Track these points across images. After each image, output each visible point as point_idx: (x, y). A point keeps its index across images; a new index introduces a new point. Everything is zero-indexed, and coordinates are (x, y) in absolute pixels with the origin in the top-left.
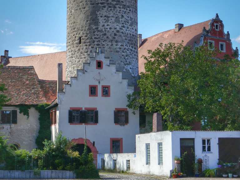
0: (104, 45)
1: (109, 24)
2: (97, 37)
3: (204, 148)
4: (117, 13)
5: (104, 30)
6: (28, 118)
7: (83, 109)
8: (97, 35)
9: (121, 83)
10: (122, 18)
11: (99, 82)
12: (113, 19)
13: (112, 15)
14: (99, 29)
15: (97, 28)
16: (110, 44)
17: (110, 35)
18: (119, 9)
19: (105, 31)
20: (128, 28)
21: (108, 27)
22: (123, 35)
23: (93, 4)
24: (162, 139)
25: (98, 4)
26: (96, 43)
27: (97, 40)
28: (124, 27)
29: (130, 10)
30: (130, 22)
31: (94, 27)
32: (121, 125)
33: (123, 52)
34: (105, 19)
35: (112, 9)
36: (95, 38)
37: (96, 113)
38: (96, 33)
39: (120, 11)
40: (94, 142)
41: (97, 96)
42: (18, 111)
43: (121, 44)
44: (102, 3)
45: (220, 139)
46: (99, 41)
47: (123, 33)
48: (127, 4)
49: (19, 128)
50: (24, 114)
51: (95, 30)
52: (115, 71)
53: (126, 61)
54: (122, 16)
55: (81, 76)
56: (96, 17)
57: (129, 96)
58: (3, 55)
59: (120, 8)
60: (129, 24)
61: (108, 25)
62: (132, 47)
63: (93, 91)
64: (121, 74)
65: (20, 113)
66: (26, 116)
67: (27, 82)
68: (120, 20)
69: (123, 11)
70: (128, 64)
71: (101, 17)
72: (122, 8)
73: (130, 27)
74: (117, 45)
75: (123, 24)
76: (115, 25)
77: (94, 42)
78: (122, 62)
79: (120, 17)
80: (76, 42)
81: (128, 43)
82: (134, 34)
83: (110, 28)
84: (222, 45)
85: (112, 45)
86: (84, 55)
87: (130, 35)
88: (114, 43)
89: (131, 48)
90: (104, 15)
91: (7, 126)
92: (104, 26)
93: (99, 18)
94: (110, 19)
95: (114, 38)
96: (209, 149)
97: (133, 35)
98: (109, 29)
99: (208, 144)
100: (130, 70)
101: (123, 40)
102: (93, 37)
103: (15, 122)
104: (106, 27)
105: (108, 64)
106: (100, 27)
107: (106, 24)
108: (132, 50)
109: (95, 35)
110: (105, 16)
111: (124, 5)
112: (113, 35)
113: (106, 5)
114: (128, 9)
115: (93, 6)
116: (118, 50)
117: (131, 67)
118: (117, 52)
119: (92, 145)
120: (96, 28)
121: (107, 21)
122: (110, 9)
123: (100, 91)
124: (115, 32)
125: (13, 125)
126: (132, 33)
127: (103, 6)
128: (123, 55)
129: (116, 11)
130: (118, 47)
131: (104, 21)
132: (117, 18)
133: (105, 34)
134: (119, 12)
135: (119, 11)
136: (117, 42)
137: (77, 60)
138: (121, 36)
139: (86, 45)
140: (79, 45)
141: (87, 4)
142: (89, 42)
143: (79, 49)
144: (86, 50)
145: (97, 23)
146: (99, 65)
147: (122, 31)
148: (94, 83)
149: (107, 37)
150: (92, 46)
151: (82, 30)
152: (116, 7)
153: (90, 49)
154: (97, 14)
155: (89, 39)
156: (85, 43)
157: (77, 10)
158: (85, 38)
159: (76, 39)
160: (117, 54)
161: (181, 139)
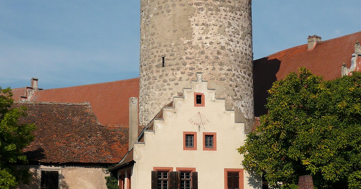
0: (201, 69)
1: (209, 36)
2: (191, 56)
4: (222, 19)
5: (200, 45)
7: (175, 170)
8: (191, 54)
9: (233, 128)
10: (228, 27)
11: (199, 128)
12: (216, 28)
13: (213, 22)
14: (194, 44)
15: (190, 43)
16: (210, 67)
17: (211, 54)
18: (224, 13)
19: (203, 47)
20: (238, 43)
21: (208, 41)
22: (230, 54)
23: (184, 5)
25: (192, 4)
26: (188, 66)
27: (190, 61)
28: (232, 41)
29: (241, 15)
30: (241, 33)
31: (186, 42)
33: (231, 80)
34: (203, 29)
35: (214, 12)
36: (187, 58)
37: (195, 176)
38: (188, 50)
39: (226, 15)
41: (196, 149)
43: (227, 68)
44: (197, 4)
46: (194, 63)
47: (230, 50)
48: (237, 5)
51: (187, 46)
52: (224, 109)
53: (236, 95)
54: (230, 24)
55: (170, 117)
56: (189, 25)
59: (225, 11)
60: (240, 36)
61: (207, 38)
62: (245, 73)
63: (190, 140)
68: (227, 30)
69: (230, 16)
70: (238, 99)
71: (197, 25)
72: (230, 11)
73: (241, 41)
74: (221, 69)
75: (230, 36)
76: (218, 38)
77: (185, 64)
78: (229, 95)
79: (226, 25)
80: (157, 64)
81: (239, 66)
83: (211, 43)
85: (214, 69)
86: (168, 85)
87: (242, 53)
88: (217, 67)
90: (201, 23)
92: (201, 39)
93: (194, 26)
94: (210, 28)
95: (217, 58)
97: (246, 54)
98: (208, 45)
100: (242, 109)
101: (230, 61)
102: (184, 57)
104: (205, 41)
105: (213, 99)
106: (195, 42)
107: (204, 37)
108: (244, 78)
109: (186, 53)
110: (203, 24)
111: (233, 8)
112: (215, 54)
113: (203, 6)
114: (239, 13)
115: (183, 8)
116: (223, 76)
117: (243, 104)
118: (222, 79)
120: (188, 43)
121: (206, 32)
122: (210, 12)
123: (200, 140)
124: (218, 48)
126: (244, 51)
127: (199, 9)
128: (231, 86)
129: (219, 15)
130: (223, 72)
131: (201, 32)
132: (221, 26)
133: (203, 53)
134: (225, 18)
135: (224, 16)
136: (221, 64)
137: (157, 93)
138: (227, 55)
139: (173, 70)
140: (161, 69)
141: (174, 5)
142: (177, 64)
143: (161, 76)
144: (172, 77)
145: (190, 34)
146: (199, 99)
147: (229, 47)
148: (190, 129)
149: (207, 57)
150: (182, 70)
151: (165, 46)
152: (219, 10)
153: (179, 75)
154: (190, 21)
155: (177, 61)
156: (170, 65)
157: (158, 14)
158: (172, 58)
159: (157, 59)
160: (223, 82)
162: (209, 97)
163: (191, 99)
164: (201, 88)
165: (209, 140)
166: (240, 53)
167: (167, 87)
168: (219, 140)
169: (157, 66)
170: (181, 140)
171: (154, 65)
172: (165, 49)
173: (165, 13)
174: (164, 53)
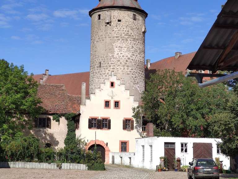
0: (118, 69)
1: (122, 53)
2: (113, 63)
3: (182, 150)
4: (129, 45)
5: (118, 57)
6: (59, 124)
7: (100, 118)
8: (113, 61)
9: (129, 98)
11: (112, 98)
12: (126, 49)
13: (124, 46)
14: (114, 57)
15: (113, 56)
16: (122, 68)
17: (123, 61)
18: (130, 42)
19: (119, 58)
20: (137, 56)
21: (122, 55)
22: (133, 61)
23: (110, 37)
24: (152, 143)
25: (114, 37)
26: (112, 67)
27: (113, 65)
28: (134, 55)
29: (139, 42)
30: (138, 51)
31: (111, 55)
32: (128, 131)
33: (133, 74)
34: (119, 49)
35: (125, 41)
37: (110, 121)
38: (112, 60)
39: (131, 43)
40: (107, 143)
41: (110, 108)
42: (52, 118)
43: (131, 68)
44: (117, 37)
45: (194, 144)
46: (114, 66)
47: (132, 60)
48: (136, 38)
49: (52, 130)
50: (56, 121)
52: (124, 89)
53: (135, 81)
54: (133, 47)
55: (98, 93)
56: (113, 47)
57: (134, 109)
59: (130, 40)
60: (138, 53)
61: (121, 54)
62: (140, 71)
63: (107, 104)
64: (128, 92)
65: (54, 120)
66: (57, 123)
68: (131, 50)
69: (133, 43)
70: (136, 84)
71: (116, 47)
72: (133, 41)
73: (138, 55)
74: (128, 69)
75: (133, 53)
76: (127, 54)
77: (110, 66)
78: (131, 82)
79: (131, 47)
81: (137, 67)
83: (123, 56)
85: (124, 69)
86: (102, 76)
87: (139, 61)
88: (126, 68)
90: (118, 46)
91: (43, 130)
92: (118, 54)
94: (123, 49)
95: (126, 63)
96: (186, 151)
97: (141, 61)
98: (122, 57)
99: (185, 147)
100: (138, 88)
101: (132, 65)
102: (110, 63)
103: (49, 126)
104: (120, 55)
105: (119, 84)
106: (115, 55)
107: (120, 53)
108: (139, 73)
109: (111, 61)
110: (119, 47)
111: (134, 39)
112: (125, 61)
113: (120, 38)
114: (137, 41)
115: (110, 39)
116: (129, 72)
117: (139, 86)
118: (128, 74)
119: (106, 145)
121: (120, 51)
122: (123, 41)
124: (127, 59)
125: (47, 129)
127: (118, 39)
128: (132, 77)
129: (127, 43)
130: (129, 70)
131: (119, 50)
132: (128, 48)
133: (119, 61)
134: (130, 44)
135: (130, 43)
136: (128, 66)
137: (97, 80)
138: (131, 62)
139: (104, 69)
140: (99, 69)
141: (105, 37)
142: (107, 66)
143: (99, 72)
144: (104, 72)
145: (113, 52)
146: (112, 84)
147: (132, 58)
148: (108, 99)
149: (121, 63)
150: (108, 69)
151: (101, 57)
152: (127, 40)
153: (107, 71)
154: (113, 45)
155: (107, 64)
156: (103, 67)
157: (98, 41)
158: (104, 63)
159: (97, 63)
160: (128, 75)
161: (165, 143)
162: (117, 83)
165: (117, 104)
166: (138, 61)
167: (101, 77)
168: (121, 105)
169: (97, 67)
170: (103, 104)
171: (96, 66)
173: (102, 41)
174: (101, 60)
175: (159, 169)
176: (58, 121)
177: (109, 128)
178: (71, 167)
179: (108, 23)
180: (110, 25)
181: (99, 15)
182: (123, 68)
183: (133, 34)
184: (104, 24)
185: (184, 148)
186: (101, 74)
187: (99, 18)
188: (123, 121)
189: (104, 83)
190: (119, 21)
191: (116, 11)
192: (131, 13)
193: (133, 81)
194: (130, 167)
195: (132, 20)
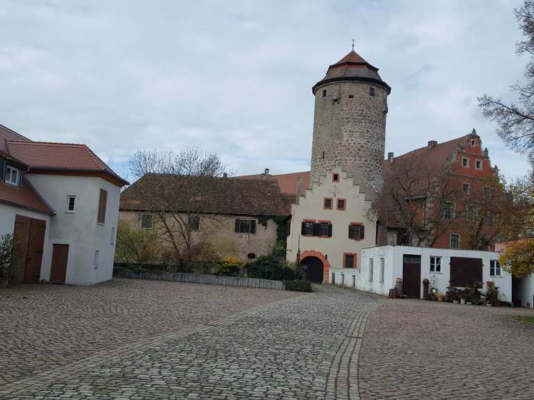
0: (347, 160)
1: (353, 139)
2: (341, 152)
3: (432, 267)
5: (347, 145)
6: (266, 228)
7: (317, 222)
8: (341, 150)
9: (358, 197)
10: (367, 133)
11: (335, 195)
12: (358, 134)
13: (357, 130)
14: (343, 144)
15: (341, 143)
17: (354, 150)
18: (364, 124)
19: (349, 146)
20: (373, 143)
21: (352, 142)
23: (338, 119)
24: (384, 255)
25: (343, 119)
26: (338, 158)
27: (340, 155)
28: (369, 142)
29: (377, 125)
30: (376, 137)
32: (356, 240)
33: (367, 167)
34: (349, 134)
35: (358, 123)
36: (338, 153)
37: (330, 226)
38: (340, 148)
39: (366, 125)
40: (326, 256)
41: (332, 209)
42: (257, 221)
43: (364, 159)
44: (347, 118)
45: (452, 258)
46: (342, 156)
47: (367, 148)
48: (374, 119)
49: (257, 238)
50: (263, 225)
51: (339, 145)
52: (352, 184)
53: (370, 177)
54: (368, 131)
55: (316, 188)
56: (341, 132)
58: (264, 172)
60: (375, 139)
63: (328, 203)
64: (358, 187)
65: (259, 223)
66: (264, 227)
67: (269, 194)
68: (366, 135)
69: (369, 126)
70: (370, 180)
71: (345, 132)
72: (368, 123)
73: (376, 142)
74: (360, 160)
75: (368, 139)
76: (359, 140)
77: (336, 157)
78: (364, 177)
79: (365, 132)
80: (319, 157)
81: (373, 158)
82: (380, 150)
83: (354, 143)
84: (478, 163)
86: (326, 169)
88: (358, 159)
89: (375, 163)
90: (348, 130)
91: (245, 236)
92: (347, 141)
93: (343, 133)
94: (354, 134)
95: (358, 153)
96: (438, 269)
98: (352, 144)
99: (437, 263)
100: (373, 186)
101: (367, 155)
102: (336, 152)
103: (253, 231)
104: (350, 142)
105: (345, 177)
106: (344, 142)
107: (350, 139)
108: (376, 166)
109: (338, 150)
110: (350, 131)
111: (370, 120)
112: (357, 150)
113: (351, 119)
114: (375, 124)
115: (337, 121)
116: (361, 165)
117: (375, 183)
118: (360, 167)
119: (325, 258)
120: (339, 143)
121: (351, 136)
122: (355, 123)
123: (335, 204)
124: (359, 147)
125: (251, 235)
126: (377, 149)
127: (348, 121)
128: (366, 171)
129: (361, 125)
130: (362, 162)
131: (348, 136)
132: (362, 132)
133: (348, 150)
135: (364, 126)
136: (360, 157)
137: (319, 174)
138: (365, 151)
139: (329, 160)
140: (322, 160)
141: (332, 119)
142: (332, 157)
143: (322, 164)
144: (328, 165)
145: (341, 138)
146: (336, 178)
147: (367, 146)
148: (329, 196)
149: (351, 152)
150: (334, 160)
151: (325, 145)
152: (361, 122)
153: (332, 163)
154: (341, 129)
155: (332, 154)
156: (328, 157)
157: (322, 125)
158: (329, 153)
159: (320, 153)
160: (360, 169)
161: (405, 256)
162: (342, 175)
163: (330, 177)
164: (338, 170)
165: (341, 204)
168: (348, 205)
169: (320, 158)
170: (322, 203)
172: (325, 148)
173: (327, 124)
174: (325, 149)
175: (394, 294)
176: (265, 225)
177: (330, 235)
178: (262, 284)
179: (336, 100)
180: (339, 103)
181: (325, 91)
182: (354, 159)
183: (368, 115)
184: (331, 102)
185: (435, 264)
186: (324, 167)
187: (325, 95)
188: (350, 226)
189: (325, 176)
190: (351, 97)
191: (347, 84)
192: (367, 87)
193: (367, 175)
194: (353, 289)
195: (368, 96)
